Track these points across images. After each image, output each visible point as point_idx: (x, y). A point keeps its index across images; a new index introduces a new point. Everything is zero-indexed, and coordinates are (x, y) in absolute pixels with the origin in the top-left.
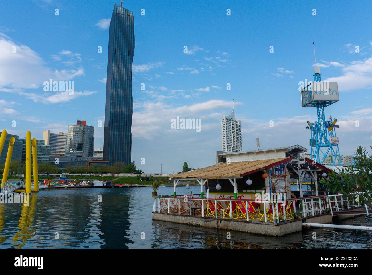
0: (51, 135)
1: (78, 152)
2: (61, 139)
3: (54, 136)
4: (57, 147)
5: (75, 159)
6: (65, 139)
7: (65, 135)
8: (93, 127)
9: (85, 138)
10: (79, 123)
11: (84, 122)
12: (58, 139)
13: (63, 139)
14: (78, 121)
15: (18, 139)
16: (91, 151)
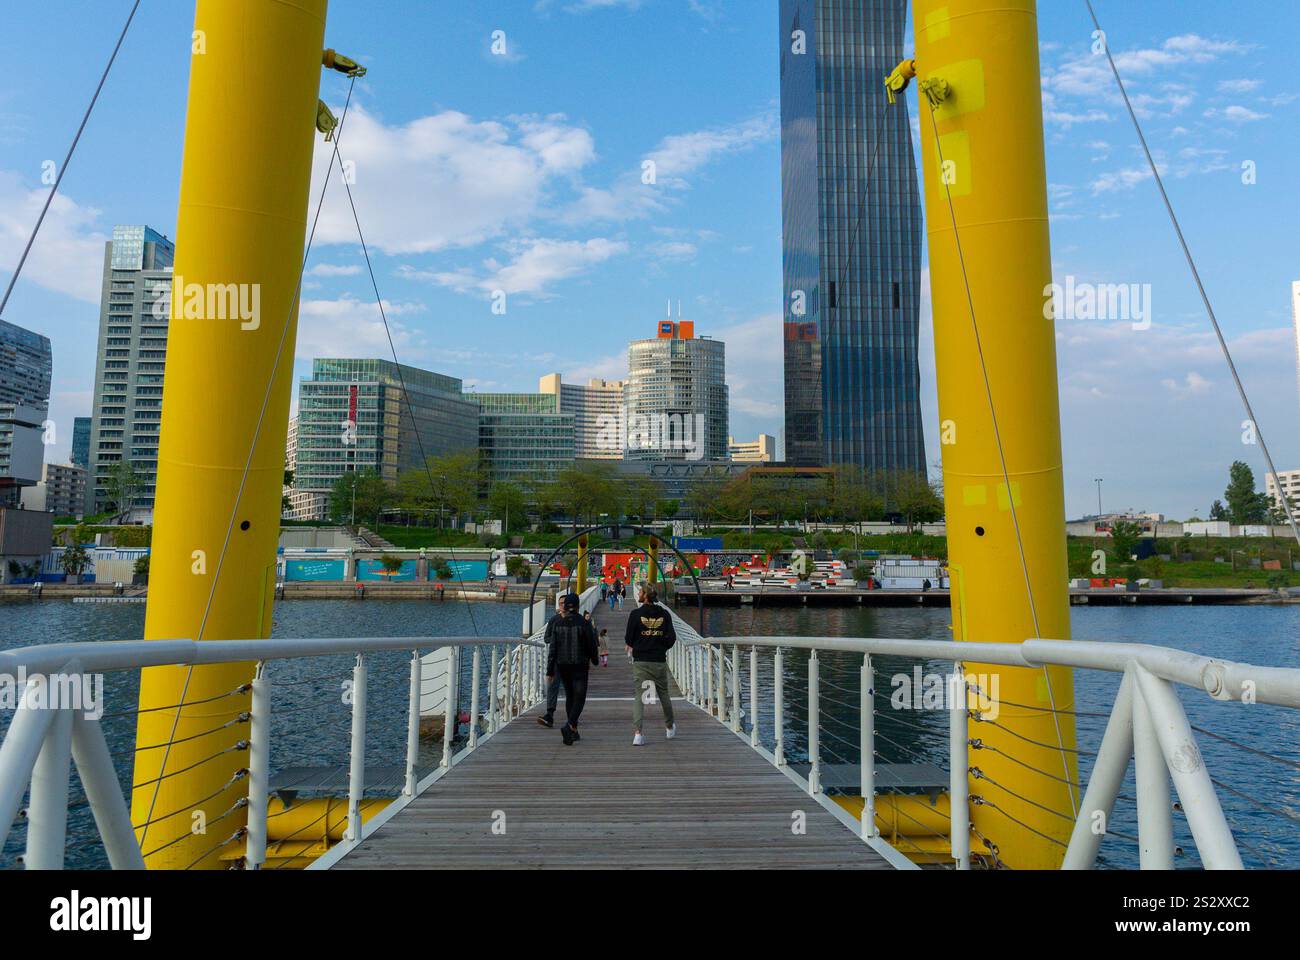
0: (567, 392)
2: (598, 404)
3: (574, 392)
4: (586, 435)
5: (667, 468)
6: (611, 405)
7: (611, 389)
8: (722, 345)
9: (694, 388)
10: (668, 330)
11: (688, 327)
12: (590, 404)
13: (607, 405)
14: (664, 325)
15: (460, 393)
16: (718, 440)
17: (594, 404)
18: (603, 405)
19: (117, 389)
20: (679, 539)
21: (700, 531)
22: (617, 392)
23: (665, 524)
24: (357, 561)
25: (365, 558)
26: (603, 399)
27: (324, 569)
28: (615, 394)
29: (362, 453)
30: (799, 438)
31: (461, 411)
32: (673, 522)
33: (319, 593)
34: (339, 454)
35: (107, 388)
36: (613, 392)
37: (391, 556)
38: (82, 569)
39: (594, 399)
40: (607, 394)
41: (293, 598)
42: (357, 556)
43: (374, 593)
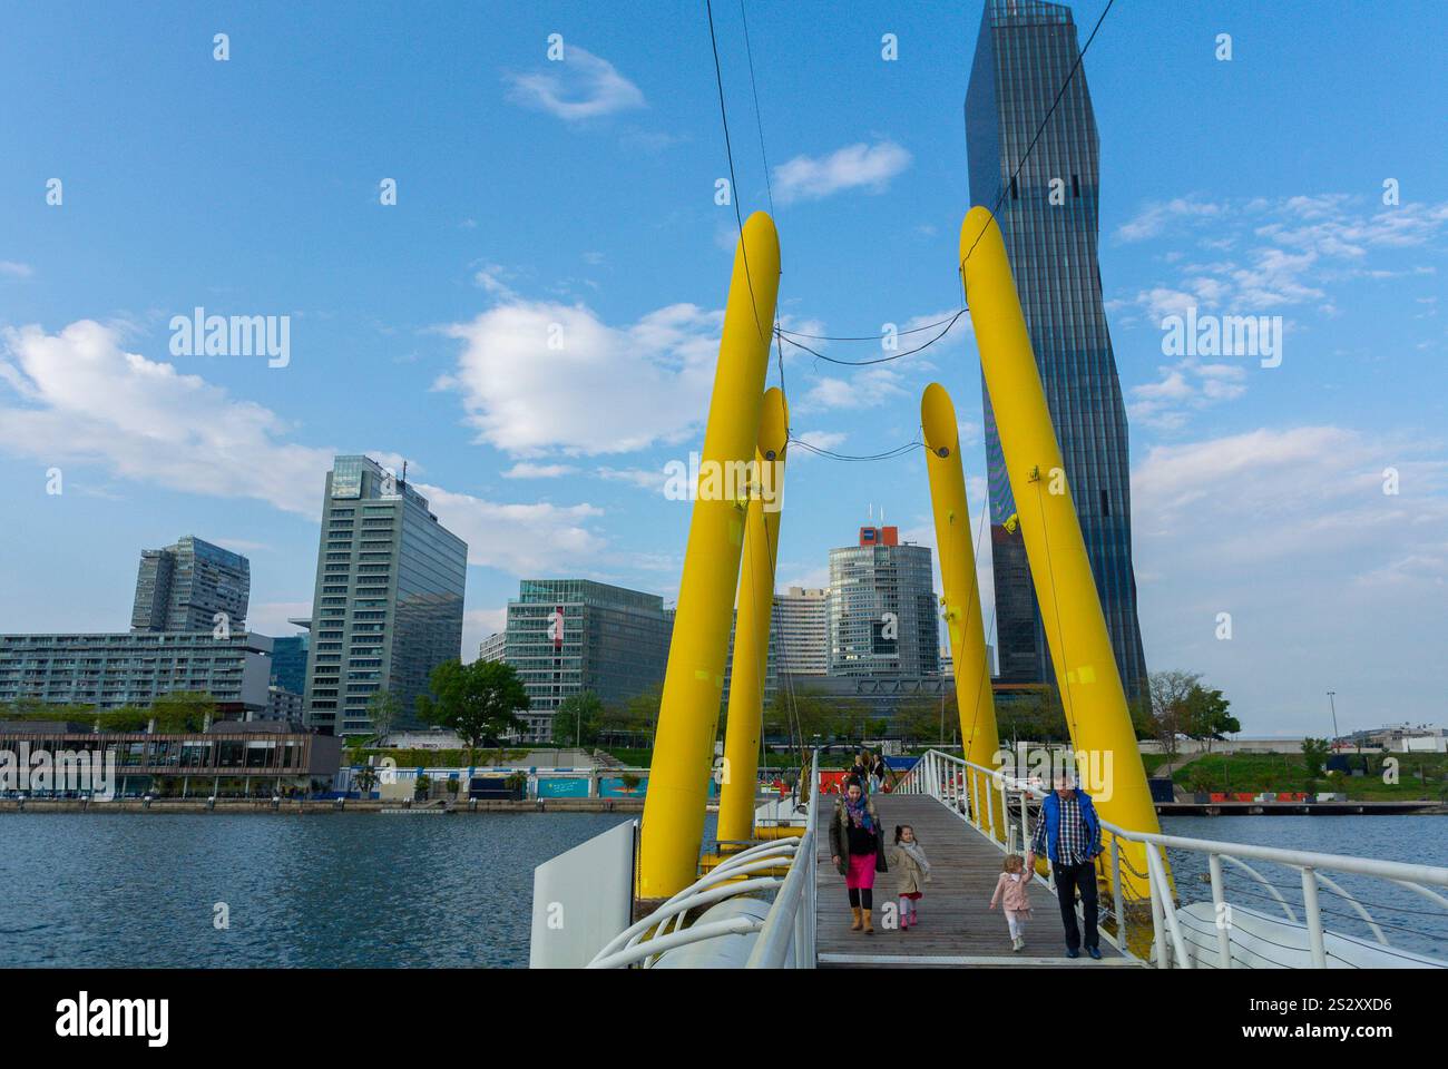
1: (876, 656)
2: (798, 614)
5: (874, 684)
6: (812, 615)
7: (811, 598)
8: (927, 551)
9: (901, 598)
10: (869, 536)
11: (891, 533)
12: (789, 614)
13: (806, 615)
14: (866, 532)
15: (662, 611)
16: (930, 653)
17: (794, 614)
18: (803, 615)
19: (333, 614)
20: (888, 757)
21: (908, 750)
22: (818, 601)
23: (875, 744)
24: (600, 779)
25: (606, 776)
26: (803, 609)
27: (570, 786)
28: (816, 603)
29: (567, 674)
30: (1017, 649)
31: (663, 629)
32: (882, 742)
33: (574, 807)
34: (545, 675)
35: (325, 613)
36: (813, 601)
37: (631, 774)
38: (372, 786)
39: (794, 609)
40: (807, 603)
41: (552, 811)
42: (600, 775)
43: (621, 807)
